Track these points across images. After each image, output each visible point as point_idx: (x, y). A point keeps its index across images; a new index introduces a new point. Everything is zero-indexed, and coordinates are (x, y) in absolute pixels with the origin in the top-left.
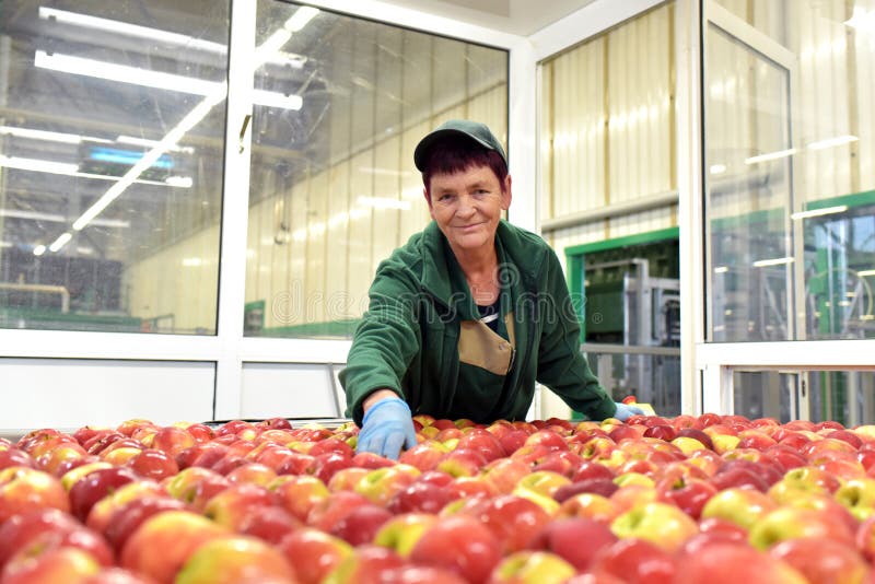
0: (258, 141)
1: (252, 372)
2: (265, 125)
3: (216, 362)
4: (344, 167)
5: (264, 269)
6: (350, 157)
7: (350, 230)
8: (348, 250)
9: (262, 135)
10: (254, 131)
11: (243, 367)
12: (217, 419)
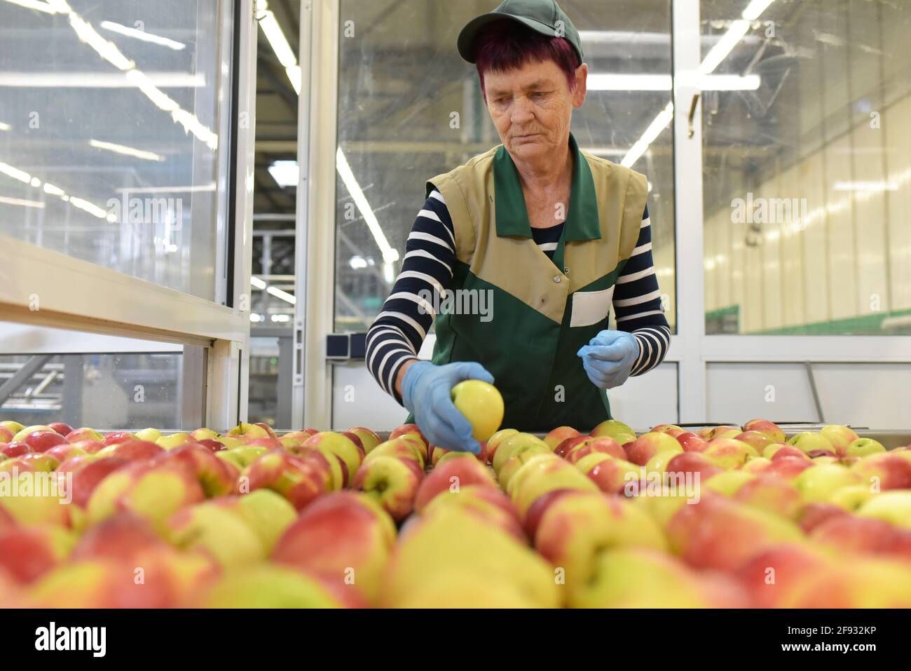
0: (710, 123)
1: (719, 373)
2: (716, 105)
3: (677, 363)
4: (817, 159)
5: (737, 274)
6: (825, 145)
7: (828, 225)
8: (827, 243)
9: (713, 115)
10: (705, 113)
11: (707, 368)
12: (682, 422)
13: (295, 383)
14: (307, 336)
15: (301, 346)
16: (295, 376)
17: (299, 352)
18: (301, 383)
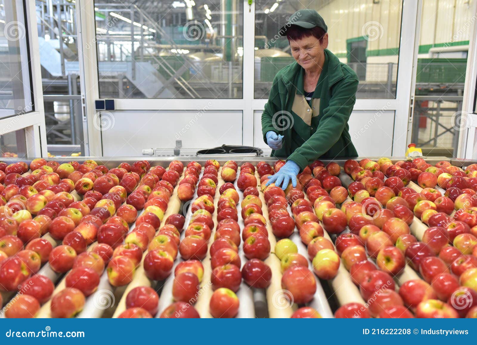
3: (243, 110)
13: (83, 120)
14: (87, 101)
15: (85, 105)
16: (83, 117)
17: (84, 107)
18: (86, 120)
